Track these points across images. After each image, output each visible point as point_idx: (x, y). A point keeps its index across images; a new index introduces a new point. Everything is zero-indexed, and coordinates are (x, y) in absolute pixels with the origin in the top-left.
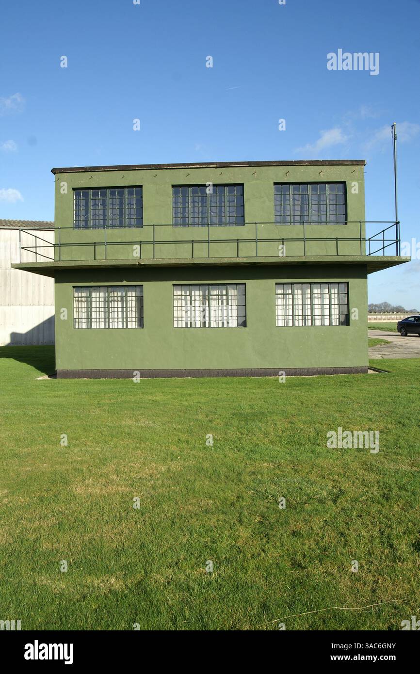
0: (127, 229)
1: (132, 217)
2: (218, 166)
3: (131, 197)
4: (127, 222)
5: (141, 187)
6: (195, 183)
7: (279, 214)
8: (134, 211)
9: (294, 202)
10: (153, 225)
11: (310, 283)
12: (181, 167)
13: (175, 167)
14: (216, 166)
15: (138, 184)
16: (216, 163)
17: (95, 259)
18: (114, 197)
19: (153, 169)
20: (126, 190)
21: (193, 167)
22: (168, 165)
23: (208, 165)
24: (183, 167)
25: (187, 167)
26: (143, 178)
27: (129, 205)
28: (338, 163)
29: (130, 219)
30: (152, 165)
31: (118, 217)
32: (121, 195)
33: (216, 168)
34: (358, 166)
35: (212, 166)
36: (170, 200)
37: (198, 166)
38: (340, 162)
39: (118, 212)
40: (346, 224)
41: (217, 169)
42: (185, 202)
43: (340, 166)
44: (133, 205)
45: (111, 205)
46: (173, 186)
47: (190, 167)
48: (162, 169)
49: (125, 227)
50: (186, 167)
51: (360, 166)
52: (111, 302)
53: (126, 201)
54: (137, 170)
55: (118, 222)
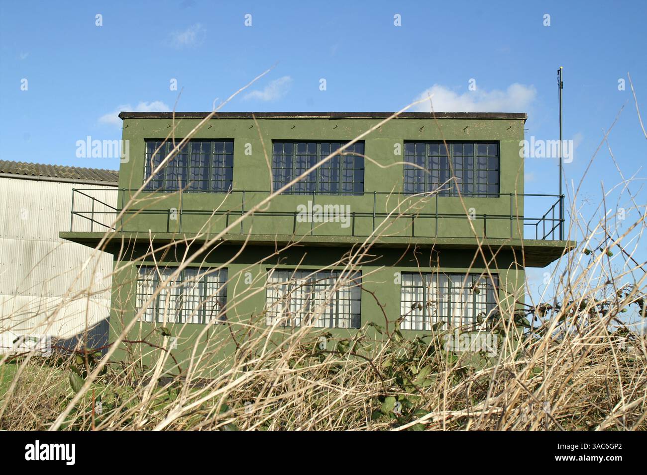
0: (211, 195)
1: (220, 178)
2: (332, 117)
3: (220, 152)
4: (212, 185)
5: (232, 140)
6: (301, 138)
7: (410, 180)
8: (223, 171)
9: (432, 166)
10: (243, 191)
11: (448, 274)
12: (284, 117)
13: (277, 117)
14: (329, 117)
15: (228, 137)
16: (330, 113)
17: (168, 232)
18: (198, 152)
19: (249, 119)
20: (213, 144)
21: (300, 117)
22: (269, 114)
23: (319, 115)
24: (288, 117)
25: (293, 117)
26: (235, 130)
27: (217, 163)
28: (489, 117)
29: (216, 181)
30: (248, 113)
31: (201, 178)
32: (207, 149)
33: (330, 119)
34: (516, 121)
35: (324, 117)
36: (268, 159)
37: (307, 117)
38: (492, 116)
39: (201, 171)
40: (499, 197)
41: (331, 121)
42: (289, 161)
43: (492, 121)
44: (222, 162)
45: (194, 162)
46: (274, 141)
47: (296, 117)
48: (260, 119)
49: (208, 192)
50: (291, 117)
51: (519, 121)
52: (186, 288)
53: (213, 158)
54: (229, 118)
55: (200, 184)
